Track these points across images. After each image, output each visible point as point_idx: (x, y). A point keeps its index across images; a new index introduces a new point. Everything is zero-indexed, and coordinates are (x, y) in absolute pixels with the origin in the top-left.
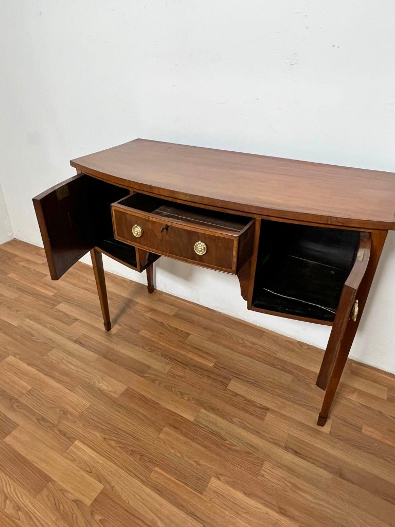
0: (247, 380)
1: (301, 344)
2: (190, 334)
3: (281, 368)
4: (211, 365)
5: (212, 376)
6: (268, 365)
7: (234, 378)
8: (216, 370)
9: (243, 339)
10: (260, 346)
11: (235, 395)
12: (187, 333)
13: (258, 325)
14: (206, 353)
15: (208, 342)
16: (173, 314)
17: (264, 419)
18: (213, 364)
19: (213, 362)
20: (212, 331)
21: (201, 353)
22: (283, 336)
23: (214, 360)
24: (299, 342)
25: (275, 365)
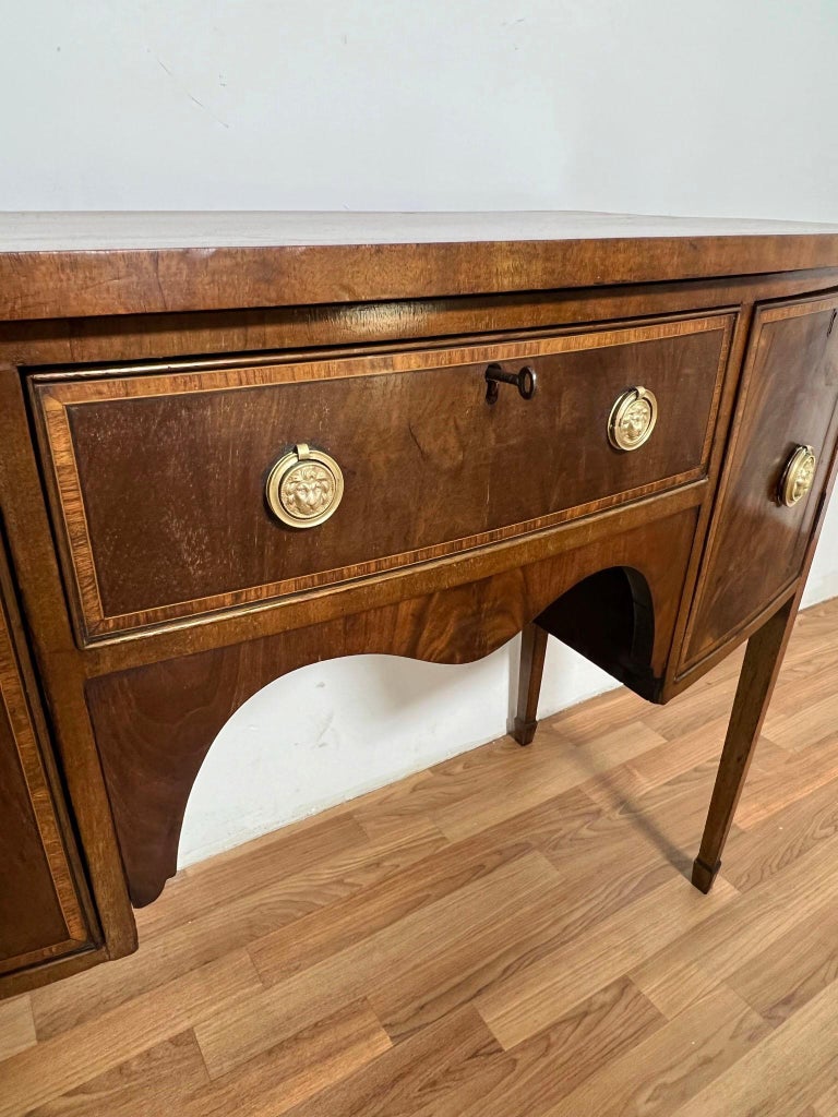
0: (500, 969)
1: (442, 769)
2: (190, 1031)
3: (496, 858)
4: (383, 1043)
5: (435, 1072)
6: (468, 881)
7: (476, 1003)
8: (419, 1041)
9: (340, 882)
10: (393, 854)
11: (543, 1044)
12: (175, 1041)
13: (314, 811)
14: (318, 1028)
15: (277, 991)
16: (32, 1032)
17: (660, 1015)
18: (383, 1032)
19: (373, 1031)
20: (235, 945)
21: (308, 1050)
22: (391, 786)
23: (371, 1020)
24: (435, 769)
25: (482, 866)
